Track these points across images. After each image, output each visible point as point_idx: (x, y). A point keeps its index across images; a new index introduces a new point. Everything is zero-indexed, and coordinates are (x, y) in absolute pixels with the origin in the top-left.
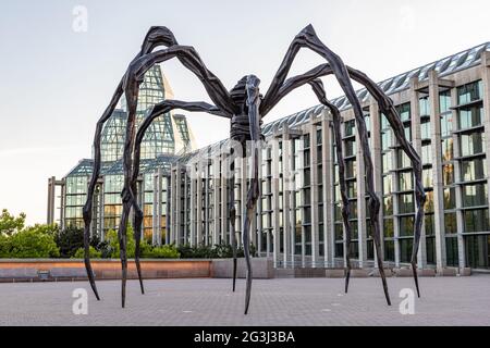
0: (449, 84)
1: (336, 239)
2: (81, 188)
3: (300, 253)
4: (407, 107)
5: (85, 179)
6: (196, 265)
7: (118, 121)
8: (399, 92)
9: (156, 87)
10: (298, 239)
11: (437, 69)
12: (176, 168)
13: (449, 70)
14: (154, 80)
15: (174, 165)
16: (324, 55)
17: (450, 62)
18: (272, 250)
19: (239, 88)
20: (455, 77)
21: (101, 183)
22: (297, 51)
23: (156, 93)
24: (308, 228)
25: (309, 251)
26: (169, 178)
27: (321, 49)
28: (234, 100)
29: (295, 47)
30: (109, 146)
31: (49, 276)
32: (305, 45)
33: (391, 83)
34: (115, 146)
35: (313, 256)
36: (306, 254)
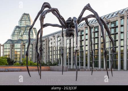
0: (109, 21)
1: (77, 61)
2: (8, 47)
3: (68, 64)
4: (98, 27)
5: (9, 44)
6: (46, 68)
7: (18, 29)
8: (95, 23)
9: (28, 20)
10: (67, 61)
11: (106, 17)
12: (34, 42)
13: (109, 18)
14: (27, 18)
15: (34, 41)
16: (93, 12)
17: (109, 15)
18: (60, 64)
19: (69, 21)
20: (111, 20)
21: (14, 46)
22: (85, 11)
23: (28, 22)
24: (70, 58)
25: (70, 64)
26: (32, 45)
27: (92, 10)
28: (67, 24)
29: (84, 10)
30: (16, 36)
31: (8, 70)
32: (87, 9)
33: (93, 21)
34: (17, 36)
35: (71, 66)
36: (69, 65)
